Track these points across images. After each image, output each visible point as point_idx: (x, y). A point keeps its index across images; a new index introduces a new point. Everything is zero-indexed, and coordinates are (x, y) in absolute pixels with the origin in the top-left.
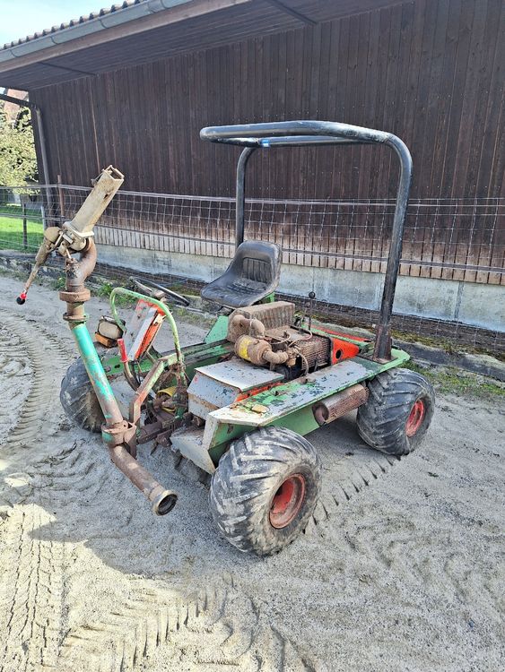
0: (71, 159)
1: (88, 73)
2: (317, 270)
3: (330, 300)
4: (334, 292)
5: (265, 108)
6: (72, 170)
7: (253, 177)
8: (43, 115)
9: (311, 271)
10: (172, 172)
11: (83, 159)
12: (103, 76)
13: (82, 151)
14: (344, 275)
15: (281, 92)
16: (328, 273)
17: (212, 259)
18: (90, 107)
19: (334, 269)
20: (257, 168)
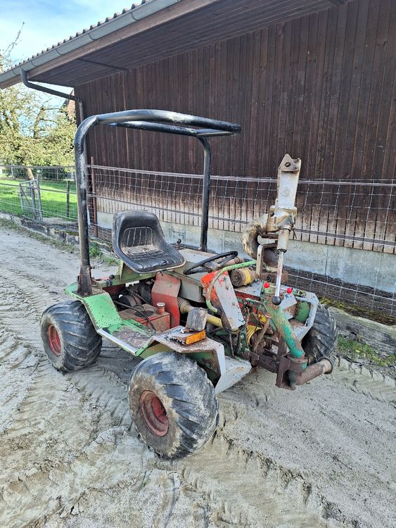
0: (106, 143)
1: (122, 69)
2: (331, 249)
3: (345, 279)
4: (349, 271)
5: (284, 91)
6: (106, 152)
7: (267, 157)
8: (84, 107)
9: (325, 249)
10: (190, 153)
11: (115, 143)
12: (135, 71)
13: (115, 137)
14: (362, 255)
15: (301, 75)
16: (344, 252)
17: (224, 233)
18: (122, 97)
19: (352, 247)
20: (272, 148)
